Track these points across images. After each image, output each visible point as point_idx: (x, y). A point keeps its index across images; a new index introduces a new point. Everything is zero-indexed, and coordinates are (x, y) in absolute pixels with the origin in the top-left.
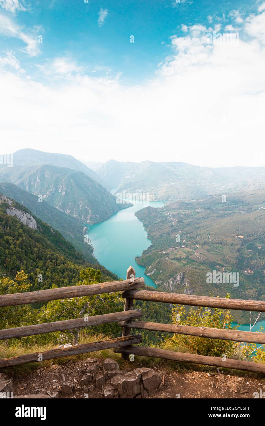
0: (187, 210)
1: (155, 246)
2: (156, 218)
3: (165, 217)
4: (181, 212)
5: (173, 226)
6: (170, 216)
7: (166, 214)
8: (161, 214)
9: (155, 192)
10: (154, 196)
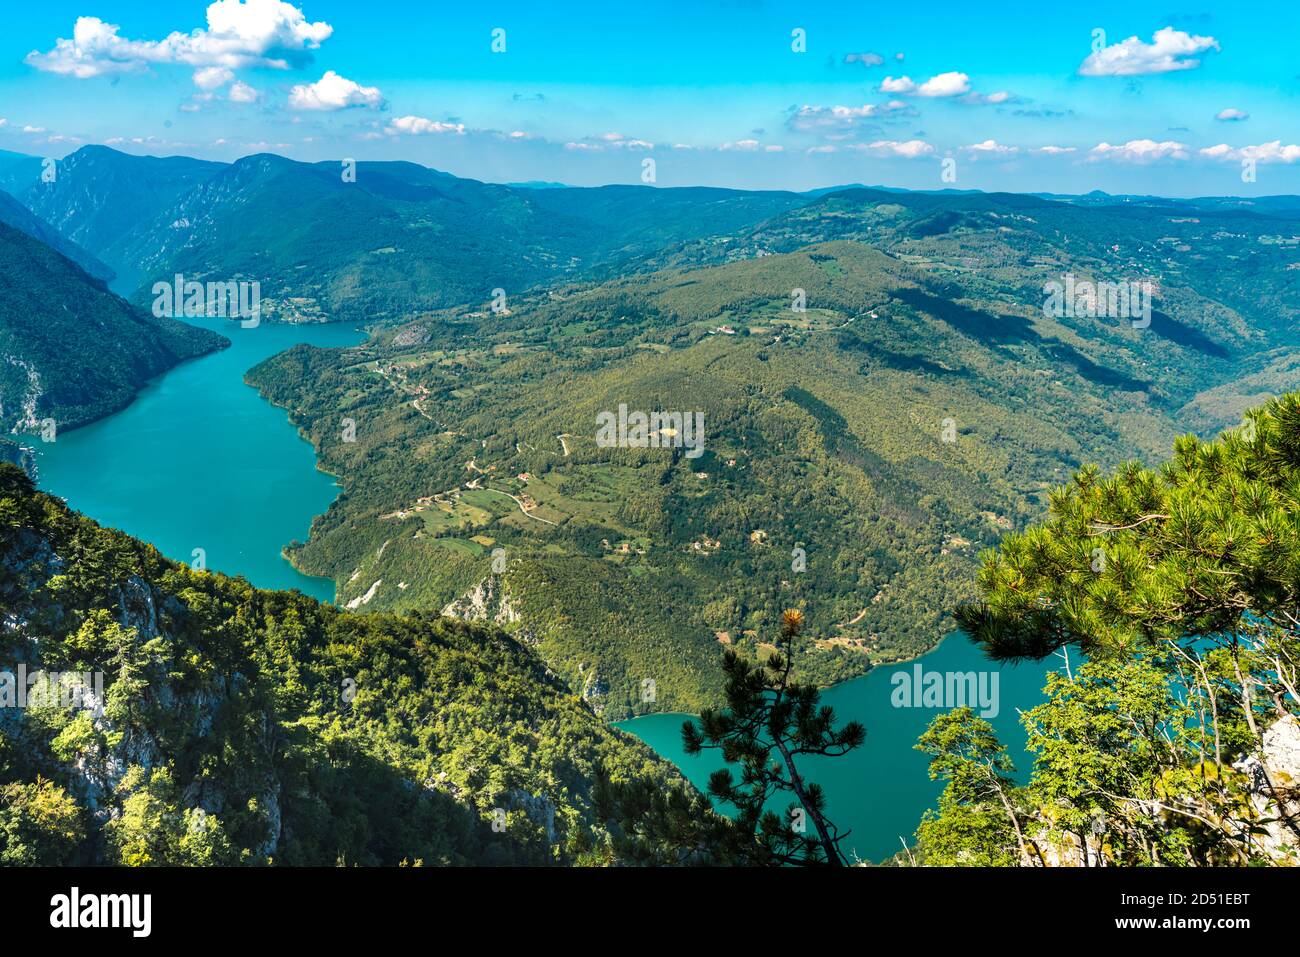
0: (464, 352)
1: (357, 495)
2: (340, 389)
3: (376, 383)
4: (441, 360)
5: (417, 413)
6: (396, 379)
7: (381, 371)
8: (358, 371)
9: (317, 287)
10: (314, 300)
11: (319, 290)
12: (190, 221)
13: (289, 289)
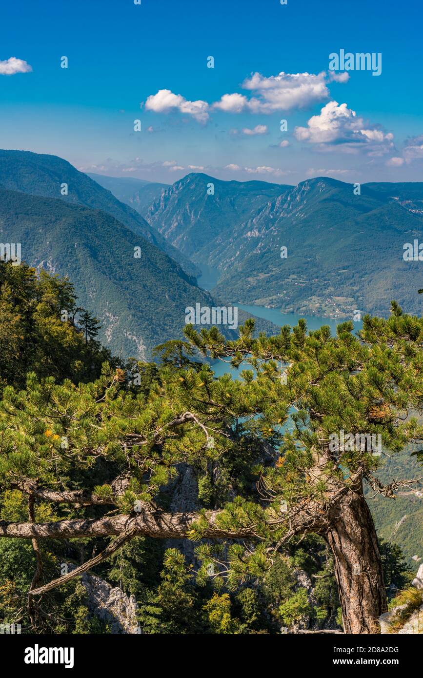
9: (355, 288)
10: (352, 299)
11: (357, 291)
12: (259, 232)
13: (333, 289)
